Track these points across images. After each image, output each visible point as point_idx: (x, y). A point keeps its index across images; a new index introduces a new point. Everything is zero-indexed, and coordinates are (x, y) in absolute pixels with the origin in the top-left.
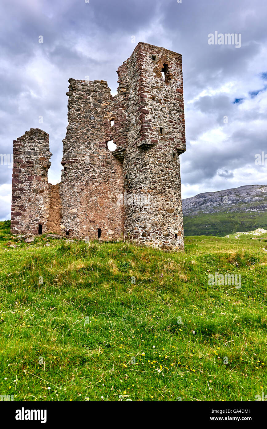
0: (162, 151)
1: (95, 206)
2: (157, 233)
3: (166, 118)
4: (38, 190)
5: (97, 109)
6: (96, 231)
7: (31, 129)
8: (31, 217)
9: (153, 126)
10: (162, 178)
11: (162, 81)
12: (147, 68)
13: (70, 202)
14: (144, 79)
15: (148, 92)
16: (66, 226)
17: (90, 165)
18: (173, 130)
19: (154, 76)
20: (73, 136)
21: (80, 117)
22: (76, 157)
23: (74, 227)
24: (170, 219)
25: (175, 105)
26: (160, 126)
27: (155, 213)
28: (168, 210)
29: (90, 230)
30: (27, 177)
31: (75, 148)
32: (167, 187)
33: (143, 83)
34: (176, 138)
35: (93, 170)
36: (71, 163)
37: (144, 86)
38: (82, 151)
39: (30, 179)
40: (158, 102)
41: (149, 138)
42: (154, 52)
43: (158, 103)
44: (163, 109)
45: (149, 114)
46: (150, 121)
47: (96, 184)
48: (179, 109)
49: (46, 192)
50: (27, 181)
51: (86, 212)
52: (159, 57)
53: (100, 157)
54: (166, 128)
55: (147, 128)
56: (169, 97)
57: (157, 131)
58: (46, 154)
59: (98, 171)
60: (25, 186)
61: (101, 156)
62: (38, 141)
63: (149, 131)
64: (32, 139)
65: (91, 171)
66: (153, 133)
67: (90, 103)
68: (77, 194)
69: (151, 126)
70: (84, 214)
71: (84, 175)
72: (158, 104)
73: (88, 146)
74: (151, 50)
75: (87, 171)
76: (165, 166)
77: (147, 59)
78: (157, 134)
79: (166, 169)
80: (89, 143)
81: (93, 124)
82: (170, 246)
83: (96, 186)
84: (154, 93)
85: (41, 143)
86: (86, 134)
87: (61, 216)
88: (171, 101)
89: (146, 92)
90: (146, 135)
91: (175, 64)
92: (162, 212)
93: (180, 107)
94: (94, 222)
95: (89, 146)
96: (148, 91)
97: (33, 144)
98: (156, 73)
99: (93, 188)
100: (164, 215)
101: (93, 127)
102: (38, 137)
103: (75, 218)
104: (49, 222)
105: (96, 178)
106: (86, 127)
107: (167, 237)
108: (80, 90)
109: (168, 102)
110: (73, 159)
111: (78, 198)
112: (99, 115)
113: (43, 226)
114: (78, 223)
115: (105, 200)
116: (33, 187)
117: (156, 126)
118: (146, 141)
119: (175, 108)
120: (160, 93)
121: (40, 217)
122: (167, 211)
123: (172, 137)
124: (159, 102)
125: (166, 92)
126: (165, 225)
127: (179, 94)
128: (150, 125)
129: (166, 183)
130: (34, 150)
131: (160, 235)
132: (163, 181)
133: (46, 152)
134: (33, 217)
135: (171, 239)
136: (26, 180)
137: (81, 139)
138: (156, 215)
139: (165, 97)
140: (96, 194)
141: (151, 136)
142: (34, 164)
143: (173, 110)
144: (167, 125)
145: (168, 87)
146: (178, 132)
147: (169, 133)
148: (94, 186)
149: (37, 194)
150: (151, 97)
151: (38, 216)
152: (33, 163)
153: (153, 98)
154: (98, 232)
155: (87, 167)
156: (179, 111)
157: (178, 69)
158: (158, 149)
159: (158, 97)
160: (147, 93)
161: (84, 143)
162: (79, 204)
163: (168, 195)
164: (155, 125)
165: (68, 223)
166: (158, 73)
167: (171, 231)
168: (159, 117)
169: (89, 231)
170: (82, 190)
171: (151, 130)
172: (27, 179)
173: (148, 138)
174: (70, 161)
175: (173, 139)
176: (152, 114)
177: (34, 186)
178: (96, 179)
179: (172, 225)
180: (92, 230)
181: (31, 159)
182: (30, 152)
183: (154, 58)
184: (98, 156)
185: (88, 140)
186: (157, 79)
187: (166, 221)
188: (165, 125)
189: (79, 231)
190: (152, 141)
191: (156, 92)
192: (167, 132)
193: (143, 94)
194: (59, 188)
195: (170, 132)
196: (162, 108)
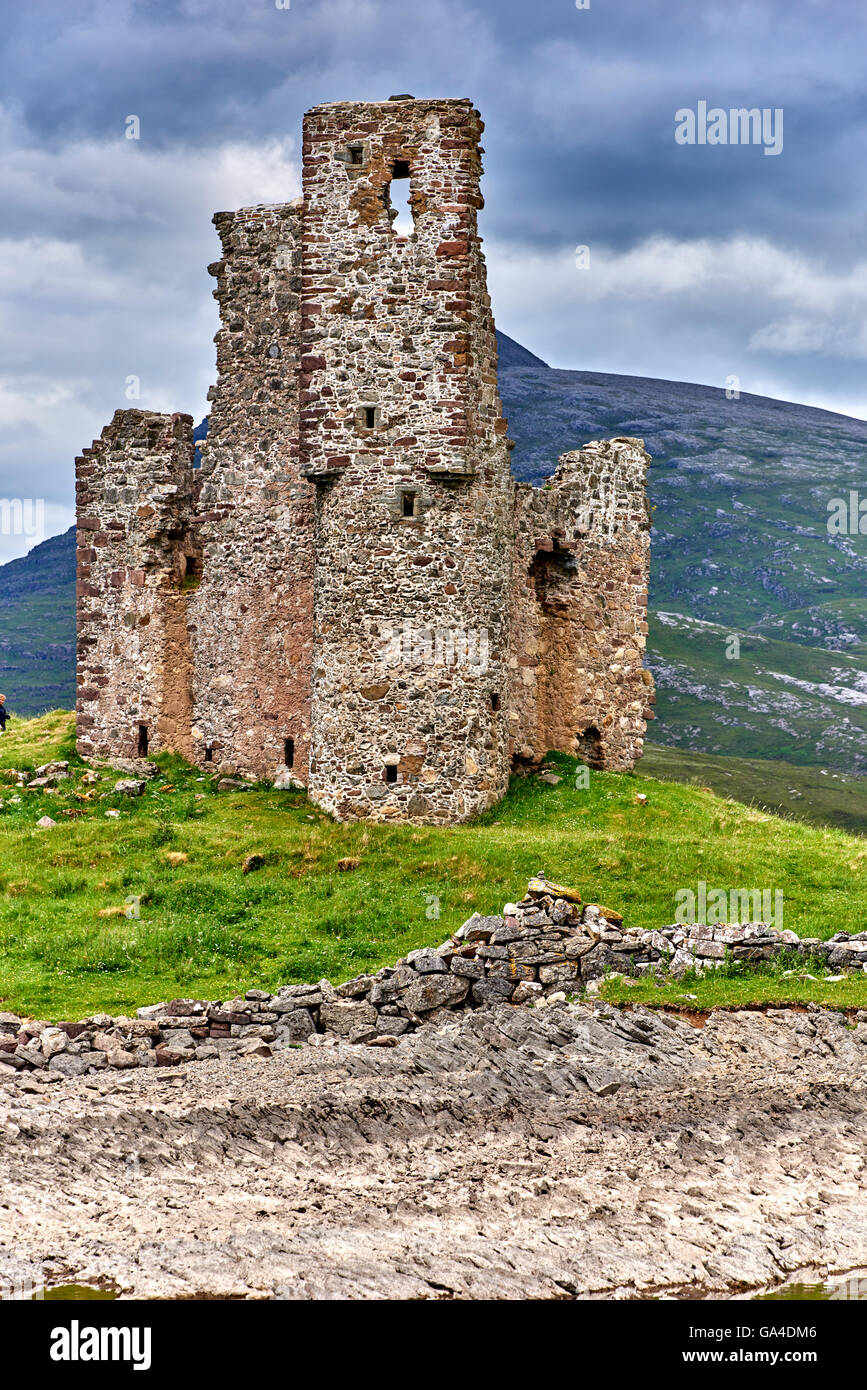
0: (358, 491)
1: (278, 663)
2: (334, 763)
3: (391, 367)
4: (135, 617)
5: (286, 317)
6: (280, 747)
7: (117, 413)
8: (122, 702)
9: (339, 407)
10: (355, 585)
11: (380, 232)
12: (326, 202)
13: (214, 652)
14: (313, 247)
15: (324, 290)
16: (206, 732)
17: (268, 521)
18: (416, 406)
19: (351, 222)
20: (222, 425)
21: (241, 355)
22: (229, 496)
23: (225, 733)
24: (369, 717)
25: (428, 310)
26: (363, 404)
27: (332, 700)
28: (366, 689)
29: (266, 745)
30: (109, 576)
31: (226, 465)
32: (366, 612)
33: (310, 263)
34: (423, 433)
35: (273, 538)
36: (218, 518)
37: (312, 272)
38: (245, 474)
39: (117, 580)
40: (362, 318)
41: (321, 454)
42: (359, 132)
43: (363, 321)
44: (380, 336)
45: (324, 368)
46: (327, 392)
47: (280, 588)
48: (444, 320)
49: (155, 621)
50: (110, 589)
51: (253, 686)
52: (374, 147)
53: (293, 491)
54: (388, 405)
55: (315, 420)
56: (408, 285)
57: (351, 423)
58: (154, 495)
59: (286, 541)
60: (106, 605)
61: (295, 486)
62: (134, 451)
63: (321, 427)
64: (118, 447)
65: (268, 542)
66: (335, 433)
67: (268, 296)
68: (231, 626)
69: (327, 411)
70: (249, 690)
71: (250, 558)
72: (361, 324)
73: (260, 455)
74: (346, 127)
75: (257, 545)
76: (366, 543)
77: (327, 171)
78: (351, 432)
79: (369, 554)
80: (265, 445)
81: (276, 374)
82: (363, 804)
83: (280, 596)
84: (349, 284)
85: (142, 460)
86: (255, 412)
87: (192, 698)
88: (413, 299)
89: (319, 290)
90: (310, 447)
91: (438, 148)
92: (347, 696)
93: (449, 312)
94: (276, 718)
95: (264, 453)
96: (325, 286)
97: (122, 465)
98: (360, 208)
99: (274, 602)
100: (352, 707)
101: (276, 386)
102: (132, 440)
103: (226, 703)
104: (164, 718)
105: (279, 568)
106: (256, 388)
107: (357, 777)
108: (242, 253)
109: (402, 307)
110: (222, 507)
111: (235, 638)
112: (293, 338)
113: (150, 731)
114: (235, 720)
115: (305, 641)
116: (123, 606)
117: (349, 406)
118: (311, 466)
119: (430, 320)
120: (373, 280)
121: (143, 703)
122: (362, 691)
123: (410, 433)
124: (369, 313)
125: (397, 268)
126: (353, 739)
127: (449, 262)
128: (328, 406)
129: (364, 601)
130: (123, 483)
131: (339, 769)
132: (358, 596)
133: (153, 487)
134: (125, 702)
135: (368, 781)
136: (106, 587)
137: (243, 433)
138: (335, 705)
139: (393, 290)
140: (282, 624)
141: (327, 447)
142: (127, 531)
143: (420, 330)
144: (390, 394)
145: (404, 250)
146: (434, 410)
147: (396, 420)
148: (276, 595)
149: (134, 628)
150: (334, 306)
151: (136, 700)
152: (122, 527)
153: (344, 307)
154: (286, 749)
155: (257, 532)
156: (443, 329)
157: (449, 167)
158: (348, 485)
159: (364, 297)
160: (321, 296)
161: (249, 446)
162: (237, 660)
163: (370, 639)
164: (343, 403)
165: (210, 720)
166: (369, 205)
167: (369, 757)
168: (362, 370)
169: (262, 748)
170: (244, 609)
171: (330, 424)
172: (109, 581)
173: (315, 456)
174: (216, 511)
175: (413, 440)
176: (338, 363)
177: (127, 603)
178: (281, 572)
179: (375, 738)
180: (270, 746)
181: (120, 516)
182: (114, 491)
183: (356, 154)
184: (288, 490)
185: (263, 432)
186: (363, 229)
187: (356, 724)
188: (387, 394)
189: (238, 747)
190: (330, 463)
191: (356, 283)
192: (391, 419)
193: (308, 301)
194: (186, 607)
195: (403, 416)
196: (376, 334)
